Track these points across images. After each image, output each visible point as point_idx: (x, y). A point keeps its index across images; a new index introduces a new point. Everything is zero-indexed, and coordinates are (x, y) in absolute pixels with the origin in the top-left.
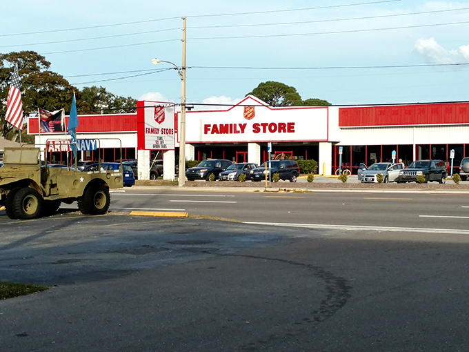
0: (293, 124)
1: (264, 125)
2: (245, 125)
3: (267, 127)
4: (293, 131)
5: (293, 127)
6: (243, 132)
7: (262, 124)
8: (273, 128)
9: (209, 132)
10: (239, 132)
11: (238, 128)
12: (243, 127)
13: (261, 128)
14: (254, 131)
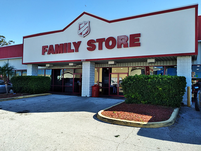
0: (139, 35)
1: (100, 41)
2: (79, 43)
3: (104, 43)
4: (139, 45)
5: (138, 40)
6: (77, 50)
7: (98, 40)
8: (111, 43)
9: (46, 53)
10: (73, 51)
11: (73, 47)
12: (77, 45)
13: (97, 44)
14: (88, 48)
